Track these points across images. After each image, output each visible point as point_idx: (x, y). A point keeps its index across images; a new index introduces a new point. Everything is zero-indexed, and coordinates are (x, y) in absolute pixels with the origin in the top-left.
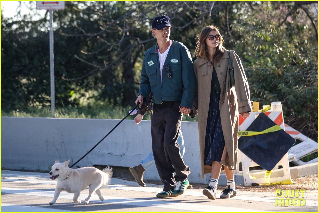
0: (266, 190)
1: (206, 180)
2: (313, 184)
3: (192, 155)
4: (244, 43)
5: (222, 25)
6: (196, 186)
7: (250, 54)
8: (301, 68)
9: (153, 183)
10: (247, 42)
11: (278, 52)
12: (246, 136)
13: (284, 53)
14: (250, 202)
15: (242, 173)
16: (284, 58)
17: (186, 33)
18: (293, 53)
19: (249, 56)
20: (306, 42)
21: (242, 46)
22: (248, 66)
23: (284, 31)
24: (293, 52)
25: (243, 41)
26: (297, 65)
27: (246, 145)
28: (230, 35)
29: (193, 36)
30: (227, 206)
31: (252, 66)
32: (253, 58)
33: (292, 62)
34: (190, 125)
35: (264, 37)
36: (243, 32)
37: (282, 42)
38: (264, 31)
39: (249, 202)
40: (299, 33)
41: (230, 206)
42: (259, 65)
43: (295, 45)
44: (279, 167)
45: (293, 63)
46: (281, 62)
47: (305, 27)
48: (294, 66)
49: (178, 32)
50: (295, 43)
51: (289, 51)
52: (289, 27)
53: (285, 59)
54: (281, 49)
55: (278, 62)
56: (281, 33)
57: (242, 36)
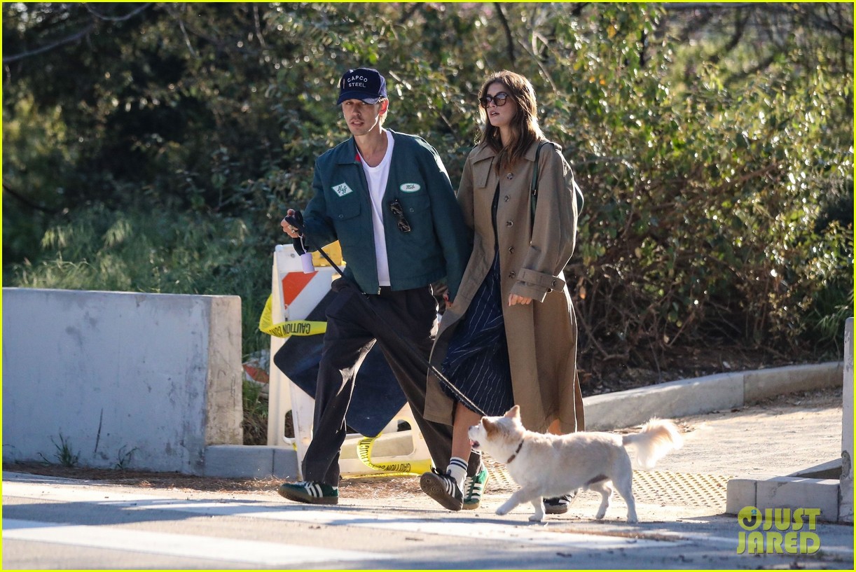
0: (361, 493)
1: (189, 463)
2: (497, 475)
3: (150, 389)
4: (300, 68)
5: (237, 14)
6: (158, 480)
7: (318, 98)
8: (467, 141)
9: (35, 471)
10: (309, 65)
11: (400, 93)
12: (305, 334)
13: (417, 96)
14: (315, 526)
15: (294, 444)
16: (417, 112)
17: (134, 35)
18: (442, 97)
19: (316, 103)
20: (480, 65)
21: (295, 74)
22: (313, 135)
23: (416, 34)
24: (444, 94)
25: (297, 62)
26: (455, 131)
27: (305, 363)
28: (262, 42)
29: (154, 45)
30: (249, 538)
31: (324, 133)
32: (327, 111)
33: (439, 123)
34: (145, 302)
35: (360, 52)
36: (301, 35)
37: (413, 64)
38: (362, 33)
39: (312, 527)
40: (460, 39)
41: (258, 539)
42: (344, 130)
43: (449, 74)
44: (399, 426)
45: (443, 126)
46: (409, 122)
47: (477, 24)
48: (447, 135)
49: (110, 31)
50: (449, 69)
51: (433, 92)
52: (433, 23)
53: (419, 115)
54: (409, 87)
55: (399, 123)
56: (408, 41)
57: (298, 45)
